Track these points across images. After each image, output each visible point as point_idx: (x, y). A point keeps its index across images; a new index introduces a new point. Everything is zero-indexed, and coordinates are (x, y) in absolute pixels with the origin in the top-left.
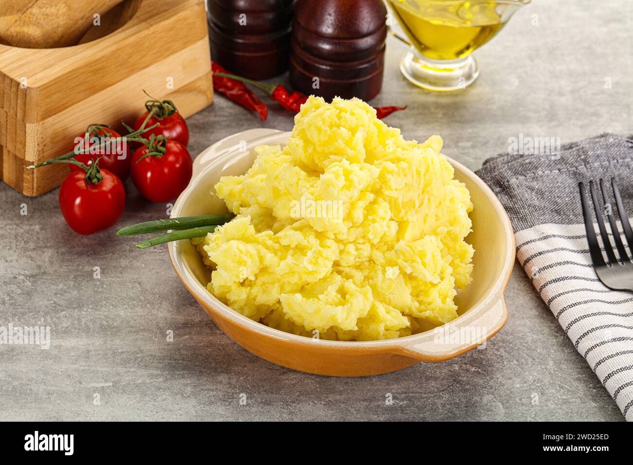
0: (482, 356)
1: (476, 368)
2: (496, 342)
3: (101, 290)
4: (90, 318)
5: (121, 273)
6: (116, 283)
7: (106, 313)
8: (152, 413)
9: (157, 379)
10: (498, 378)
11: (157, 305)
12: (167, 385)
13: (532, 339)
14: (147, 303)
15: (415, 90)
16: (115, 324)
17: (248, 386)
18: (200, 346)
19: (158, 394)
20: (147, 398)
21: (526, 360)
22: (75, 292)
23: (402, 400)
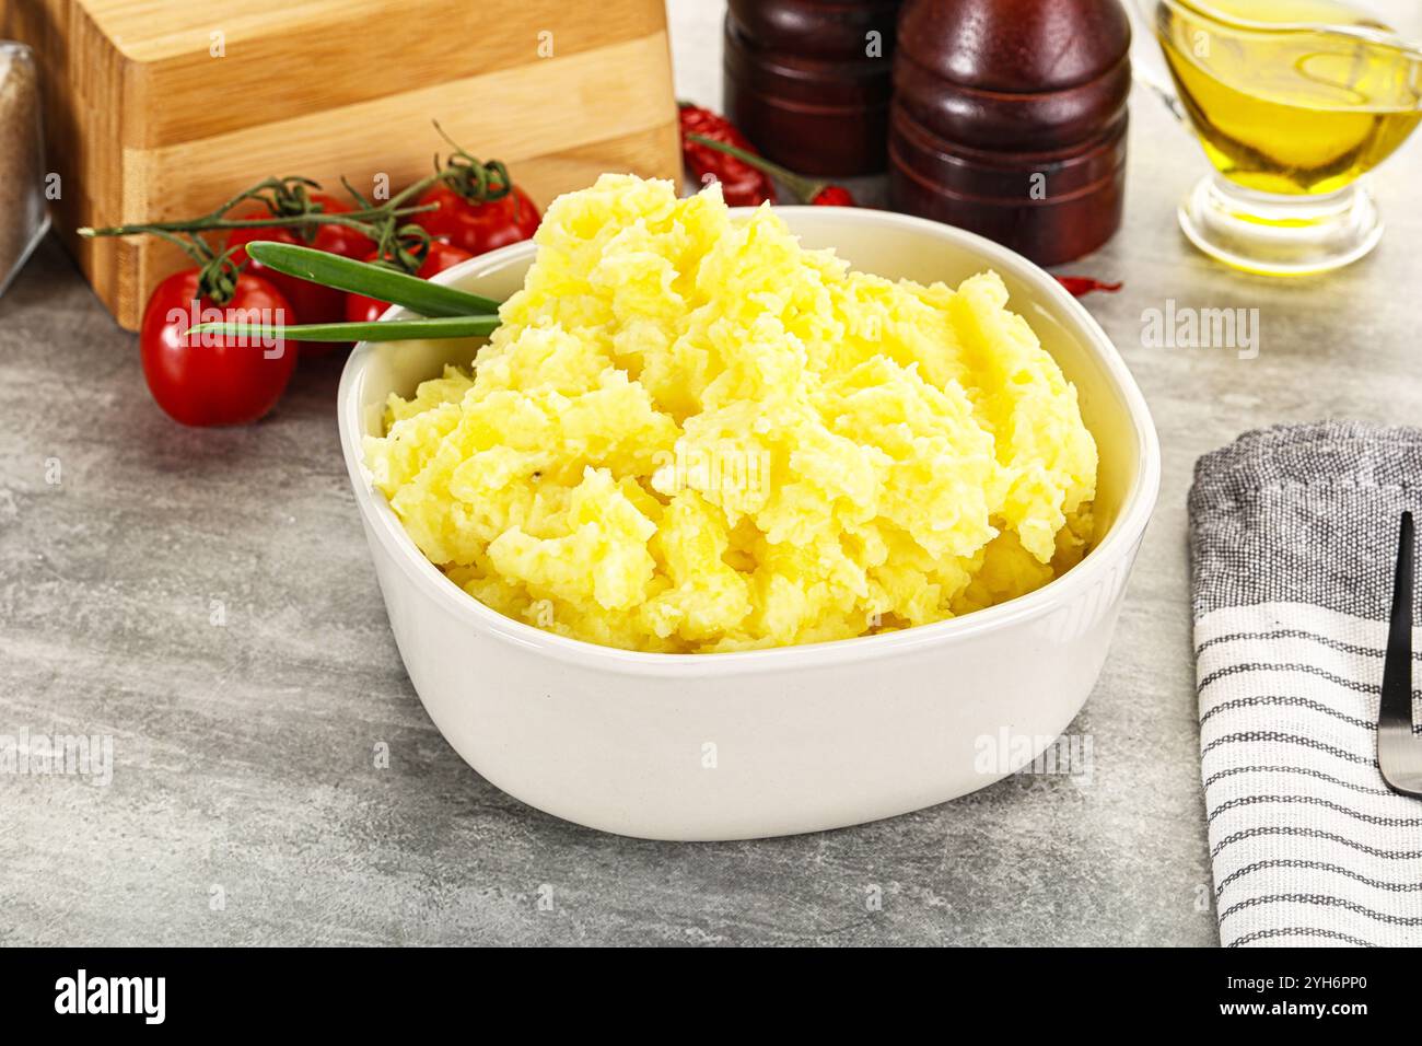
0: (974, 877)
1: (942, 901)
2: (1029, 853)
3: (164, 552)
4: (102, 606)
5: (232, 526)
6: (206, 546)
7: (144, 604)
8: (111, 835)
9: (169, 764)
10: (983, 934)
11: (271, 608)
12: (185, 782)
13: (1128, 866)
14: (251, 601)
15: (1192, 261)
16: (151, 631)
17: (369, 824)
18: (314, 716)
19: (153, 797)
20: (121, 801)
21: (1082, 909)
22: (103, 547)
23: (716, 932)
